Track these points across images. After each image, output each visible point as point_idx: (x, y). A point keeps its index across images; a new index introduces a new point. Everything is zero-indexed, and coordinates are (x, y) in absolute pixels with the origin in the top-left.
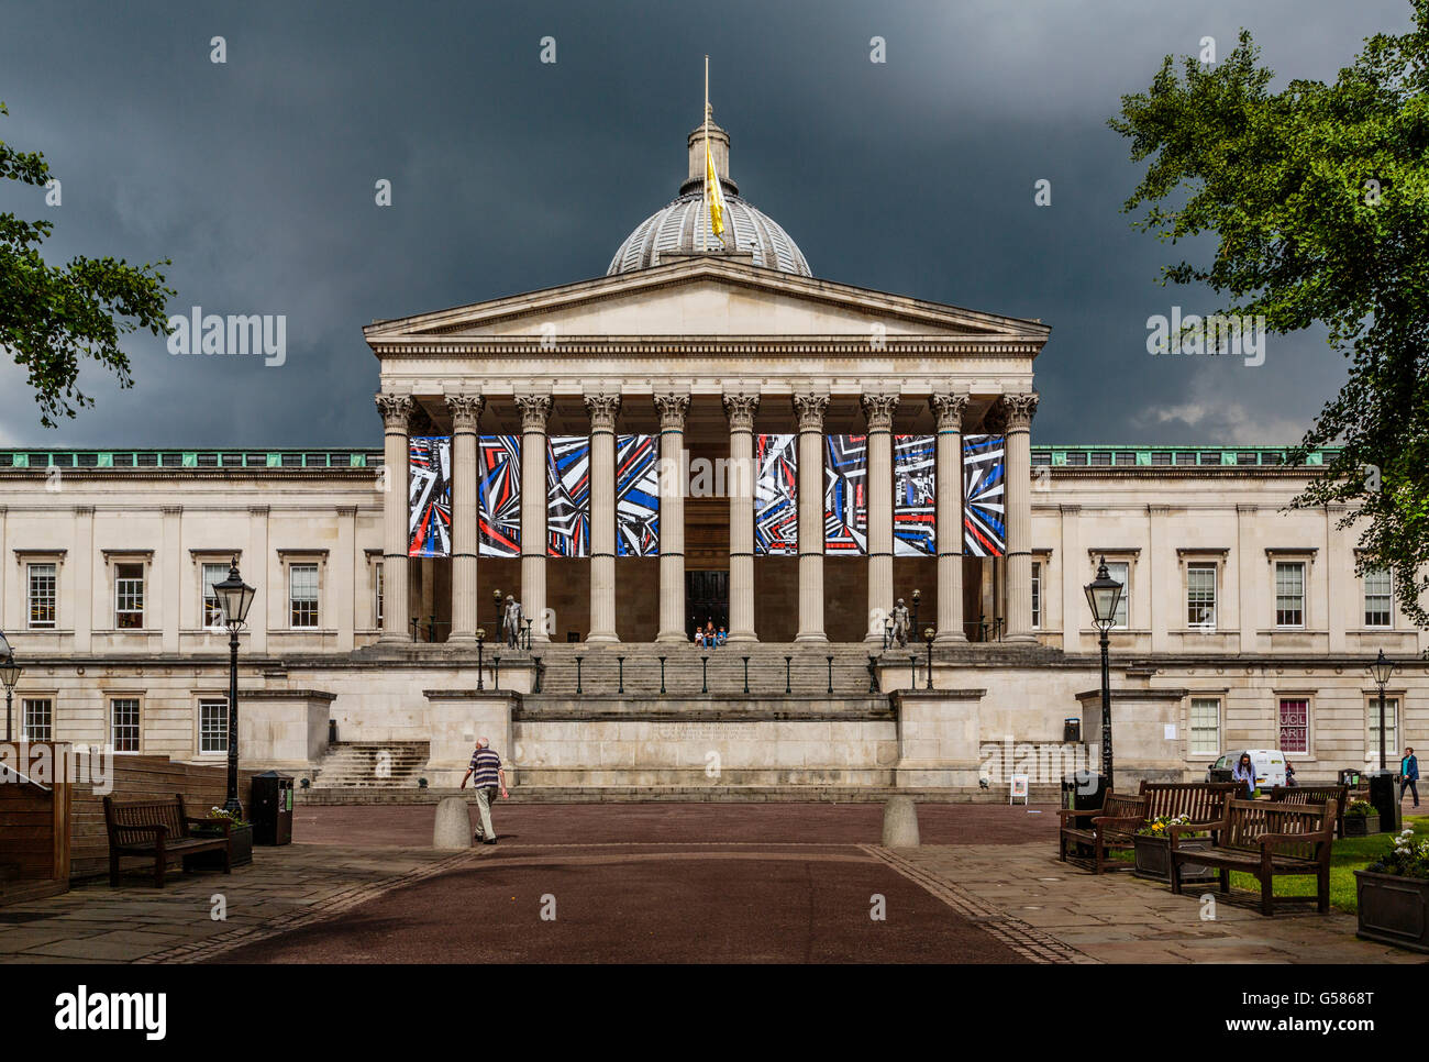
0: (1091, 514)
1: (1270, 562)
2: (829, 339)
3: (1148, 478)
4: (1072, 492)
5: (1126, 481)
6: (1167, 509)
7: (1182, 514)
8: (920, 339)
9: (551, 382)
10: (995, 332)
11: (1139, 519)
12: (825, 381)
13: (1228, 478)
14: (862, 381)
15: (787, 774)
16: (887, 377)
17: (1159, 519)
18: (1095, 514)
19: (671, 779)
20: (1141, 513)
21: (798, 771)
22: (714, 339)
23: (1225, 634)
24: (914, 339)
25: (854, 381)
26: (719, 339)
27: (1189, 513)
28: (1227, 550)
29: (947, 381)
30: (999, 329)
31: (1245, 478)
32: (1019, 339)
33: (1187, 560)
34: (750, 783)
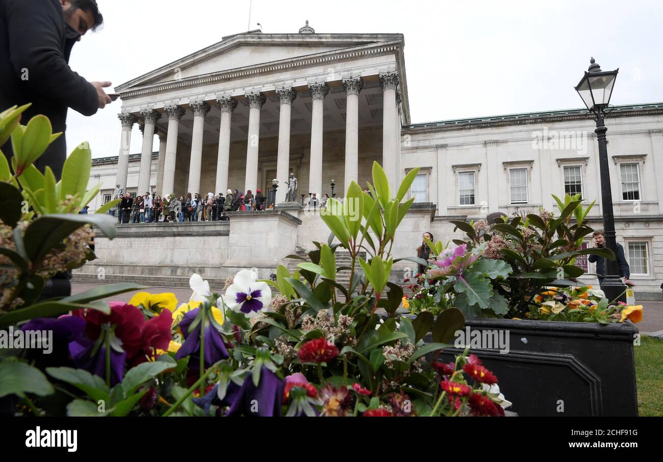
0: (453, 148)
1: (559, 166)
2: (290, 60)
3: (484, 127)
4: (442, 138)
5: (472, 130)
6: (496, 142)
7: (506, 144)
8: (334, 52)
9: (178, 100)
10: (373, 42)
11: (480, 149)
12: (291, 82)
13: (531, 123)
14: (308, 79)
15: (177, 269)
16: (319, 75)
17: (491, 148)
18: (456, 148)
19: (120, 271)
20: (481, 146)
21: (183, 268)
22: (240, 69)
23: (533, 206)
24: (331, 53)
25: (304, 79)
26: (242, 69)
27: (509, 143)
28: (533, 161)
29: (350, 72)
30: (375, 41)
31: (541, 122)
32: (386, 44)
33: (509, 168)
34: (157, 275)
